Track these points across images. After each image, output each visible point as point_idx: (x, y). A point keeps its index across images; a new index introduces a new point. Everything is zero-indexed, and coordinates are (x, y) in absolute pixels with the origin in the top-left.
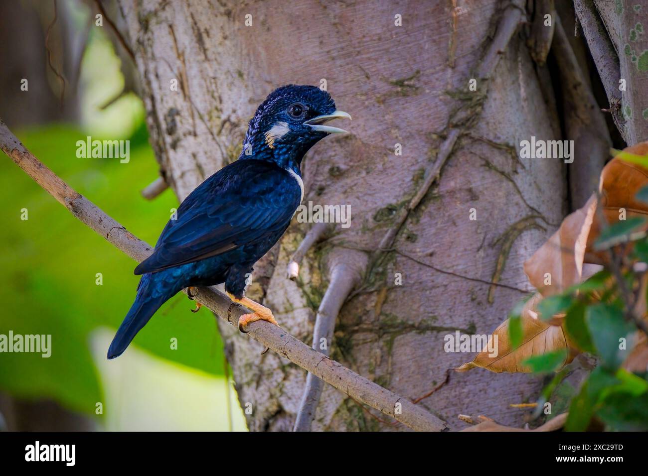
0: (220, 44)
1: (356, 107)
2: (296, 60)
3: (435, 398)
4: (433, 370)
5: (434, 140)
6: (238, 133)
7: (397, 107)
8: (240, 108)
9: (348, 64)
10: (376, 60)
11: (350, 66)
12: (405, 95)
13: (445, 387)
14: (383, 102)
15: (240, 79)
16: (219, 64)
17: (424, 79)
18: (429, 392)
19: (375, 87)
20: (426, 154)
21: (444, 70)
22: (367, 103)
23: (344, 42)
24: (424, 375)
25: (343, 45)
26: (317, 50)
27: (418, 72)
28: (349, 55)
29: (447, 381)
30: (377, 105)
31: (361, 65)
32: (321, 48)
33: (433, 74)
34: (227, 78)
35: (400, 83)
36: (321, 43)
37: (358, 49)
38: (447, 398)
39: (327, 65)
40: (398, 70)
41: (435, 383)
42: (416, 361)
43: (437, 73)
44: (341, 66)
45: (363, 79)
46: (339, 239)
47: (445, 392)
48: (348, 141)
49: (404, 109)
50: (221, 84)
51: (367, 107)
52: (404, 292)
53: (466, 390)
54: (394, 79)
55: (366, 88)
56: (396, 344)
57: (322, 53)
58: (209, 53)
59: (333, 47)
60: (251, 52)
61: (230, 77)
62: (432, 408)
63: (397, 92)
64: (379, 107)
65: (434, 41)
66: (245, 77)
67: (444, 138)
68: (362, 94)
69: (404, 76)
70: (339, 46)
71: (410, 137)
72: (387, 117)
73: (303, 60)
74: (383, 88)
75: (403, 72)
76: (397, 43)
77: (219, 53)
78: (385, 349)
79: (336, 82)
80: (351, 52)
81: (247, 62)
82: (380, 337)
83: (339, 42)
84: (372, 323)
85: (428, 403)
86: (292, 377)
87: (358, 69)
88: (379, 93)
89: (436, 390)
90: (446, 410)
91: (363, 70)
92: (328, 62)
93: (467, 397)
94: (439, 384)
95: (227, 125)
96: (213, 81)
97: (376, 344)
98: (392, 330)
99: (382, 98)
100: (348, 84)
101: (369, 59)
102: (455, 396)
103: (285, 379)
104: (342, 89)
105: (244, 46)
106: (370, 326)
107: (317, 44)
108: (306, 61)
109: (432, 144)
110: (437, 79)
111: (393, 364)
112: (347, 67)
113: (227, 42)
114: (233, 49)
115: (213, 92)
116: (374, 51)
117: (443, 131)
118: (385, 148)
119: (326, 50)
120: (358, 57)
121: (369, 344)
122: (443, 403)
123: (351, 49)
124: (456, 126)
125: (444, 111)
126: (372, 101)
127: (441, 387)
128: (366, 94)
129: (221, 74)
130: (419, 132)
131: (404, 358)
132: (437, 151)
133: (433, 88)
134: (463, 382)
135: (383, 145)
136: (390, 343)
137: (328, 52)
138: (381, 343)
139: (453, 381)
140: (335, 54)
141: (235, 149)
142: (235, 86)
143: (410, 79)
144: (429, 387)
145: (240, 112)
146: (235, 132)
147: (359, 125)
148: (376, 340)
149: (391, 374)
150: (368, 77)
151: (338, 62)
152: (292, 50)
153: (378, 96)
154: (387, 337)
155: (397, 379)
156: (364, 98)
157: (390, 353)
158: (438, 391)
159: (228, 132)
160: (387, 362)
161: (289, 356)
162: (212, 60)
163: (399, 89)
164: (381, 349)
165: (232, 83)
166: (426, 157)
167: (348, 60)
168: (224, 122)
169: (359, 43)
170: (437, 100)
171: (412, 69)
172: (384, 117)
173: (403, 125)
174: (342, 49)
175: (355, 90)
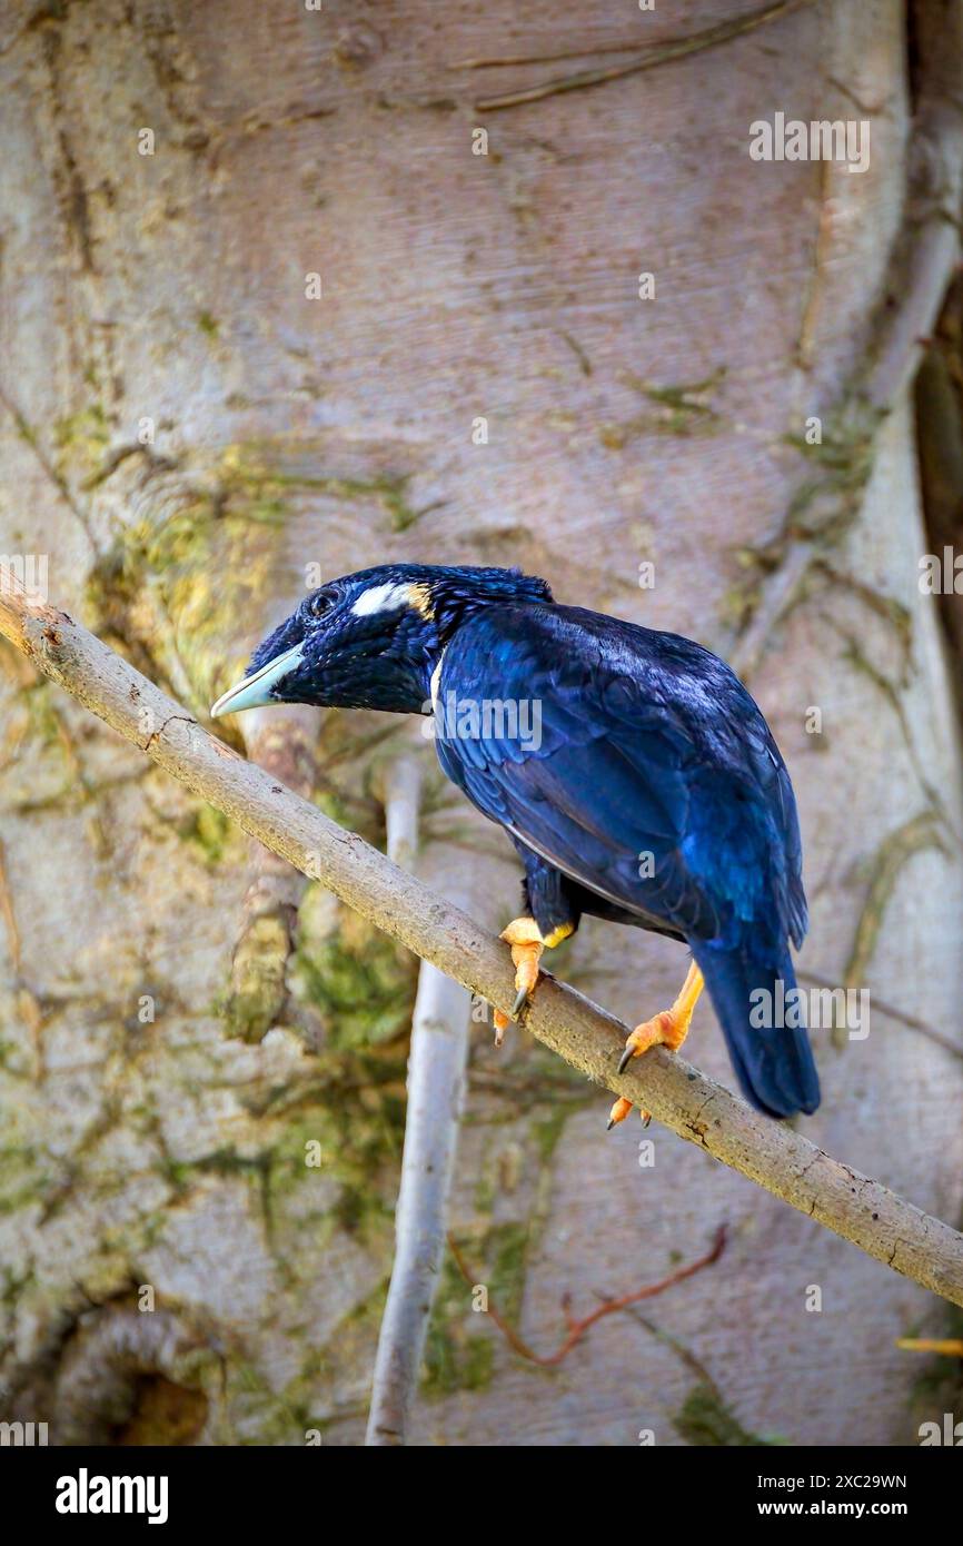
0: (152, 229)
1: (540, 452)
2: (391, 299)
3: (675, 1299)
4: (673, 1219)
5: (744, 571)
6: (177, 489)
7: (653, 464)
8: (193, 419)
9: (535, 327)
10: (616, 323)
11: (541, 333)
12: (682, 432)
13: (708, 1273)
14: (621, 444)
15: (204, 335)
16: (137, 286)
17: (735, 392)
18: (657, 1282)
19: (601, 401)
20: (716, 604)
21: (784, 374)
22: (574, 443)
23: (534, 263)
24: (646, 1232)
25: (534, 271)
26: (457, 277)
27: (722, 371)
28: (540, 302)
29: (714, 1258)
30: (602, 451)
31: (571, 333)
32: (468, 273)
33: (759, 380)
34: (157, 330)
35: (672, 398)
36: (471, 257)
37: (571, 288)
38: (710, 1303)
39: (479, 321)
40: (671, 359)
41: (676, 1257)
42: (626, 1190)
43: (767, 378)
44: (516, 330)
45: (572, 371)
46: (447, 821)
47: (705, 1285)
48: (509, 546)
49: (675, 470)
50: (132, 345)
51: (573, 455)
52: (615, 991)
53: (763, 1285)
54: (657, 385)
55: (578, 399)
56: (569, 1134)
57: (468, 286)
58: (99, 254)
59: (500, 274)
60: (255, 262)
61: (168, 329)
62: (666, 1328)
63: (662, 423)
64: (605, 457)
65: (771, 289)
66: (223, 330)
67: (769, 566)
68: (566, 417)
69: (686, 378)
70: (520, 271)
71: (682, 552)
72: (626, 489)
73: (412, 301)
74: (627, 404)
75: (684, 367)
76: (675, 283)
77: (140, 258)
78: (535, 1146)
79: (495, 373)
80: (551, 294)
81: (237, 291)
82: (525, 1111)
83: (522, 262)
84: (506, 1070)
85: (654, 1310)
86: (199, 1200)
87: (563, 344)
88: (611, 418)
89: (682, 1277)
90: (706, 1337)
91: (577, 349)
92: (480, 314)
93: (766, 1305)
94: (686, 1264)
95: (134, 462)
96: (98, 332)
97: (506, 1130)
98: (561, 1094)
99: (619, 435)
100: (531, 384)
101: (597, 318)
102: (733, 1301)
103: (173, 1202)
104: (510, 395)
105: (233, 243)
106: (497, 1079)
107: (458, 259)
108: (419, 306)
109: (735, 579)
110: (767, 397)
111: (555, 1191)
112: (532, 335)
113: (177, 227)
114: (196, 248)
115: (93, 364)
116: (615, 299)
117: (769, 546)
118: (609, 577)
119: (484, 279)
120: (570, 311)
121: (486, 1129)
122: (696, 1317)
123: (552, 286)
124: (807, 535)
125: (780, 490)
126: (589, 438)
127: (695, 1269)
128: (574, 417)
129: (137, 316)
130: (705, 540)
131: (589, 1177)
132: (752, 600)
133: (754, 422)
134: (757, 1263)
135: (604, 566)
136: (551, 1133)
137: (487, 287)
138: (524, 1127)
139: (730, 1257)
140: (504, 294)
141: (156, 534)
142: (183, 354)
143: (700, 389)
144: (658, 1266)
145: (188, 431)
146: (161, 488)
147: (543, 504)
148: (509, 1119)
149: (546, 1219)
150: (587, 370)
151: (512, 319)
152: (383, 270)
153: (609, 425)
154: (546, 1115)
155: (563, 1234)
156: (568, 427)
157: (547, 1158)
158: (686, 1281)
159: (133, 484)
160: (536, 1184)
161: (708, 1137)
162: (110, 275)
163: (668, 413)
164: (523, 1143)
165: (170, 346)
166: (713, 614)
167: (538, 315)
168: (126, 453)
169: (577, 270)
170: (762, 457)
171: (706, 361)
172: (615, 485)
173: (666, 516)
174: (527, 281)
175: (547, 402)
